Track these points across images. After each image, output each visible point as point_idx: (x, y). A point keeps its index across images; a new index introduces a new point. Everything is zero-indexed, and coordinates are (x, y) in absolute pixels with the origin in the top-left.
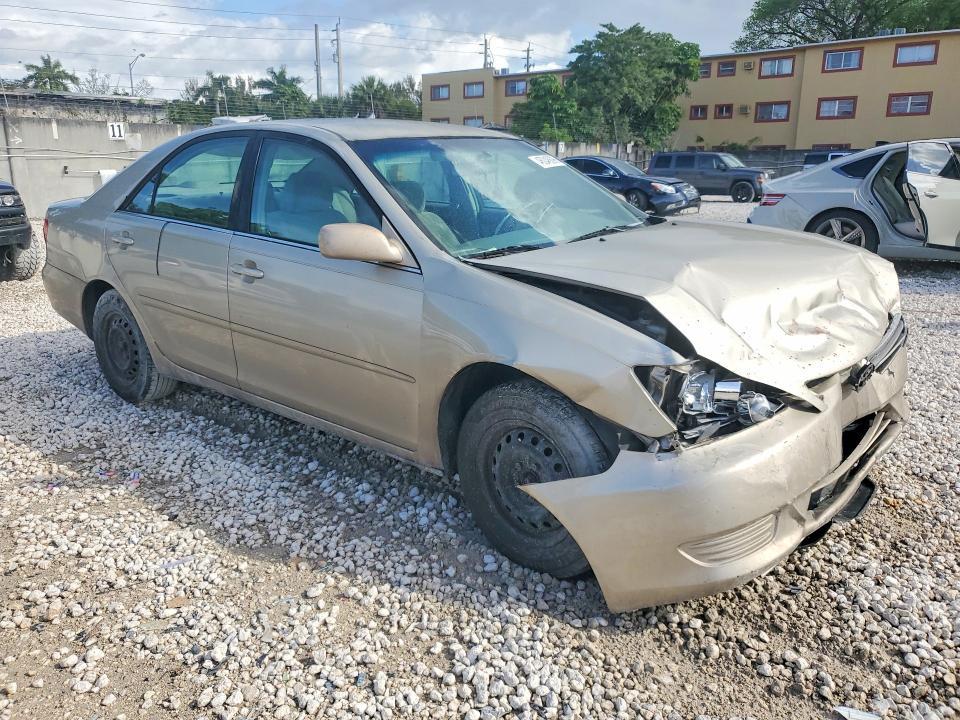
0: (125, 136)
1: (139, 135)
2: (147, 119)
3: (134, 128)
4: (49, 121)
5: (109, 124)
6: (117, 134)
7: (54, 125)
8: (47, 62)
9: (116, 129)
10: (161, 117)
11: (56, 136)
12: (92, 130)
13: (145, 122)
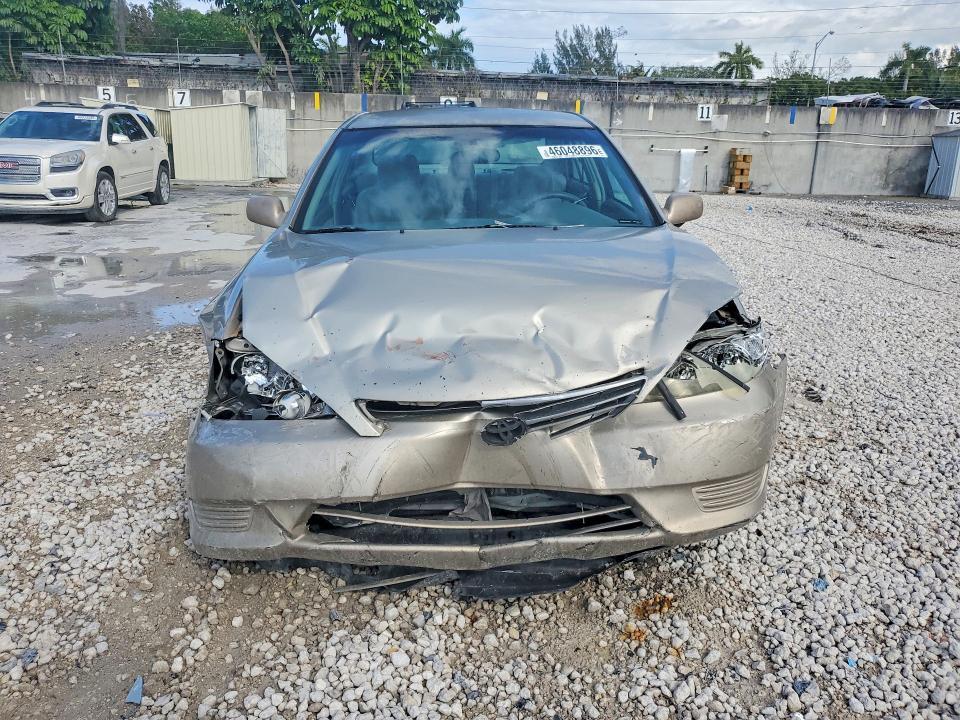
0: (713, 117)
1: (726, 116)
2: (747, 101)
3: (722, 109)
4: (647, 105)
5: (700, 106)
6: (705, 115)
7: (651, 108)
8: (739, 48)
9: (705, 111)
10: (762, 97)
11: (650, 118)
12: (683, 113)
13: (745, 103)
